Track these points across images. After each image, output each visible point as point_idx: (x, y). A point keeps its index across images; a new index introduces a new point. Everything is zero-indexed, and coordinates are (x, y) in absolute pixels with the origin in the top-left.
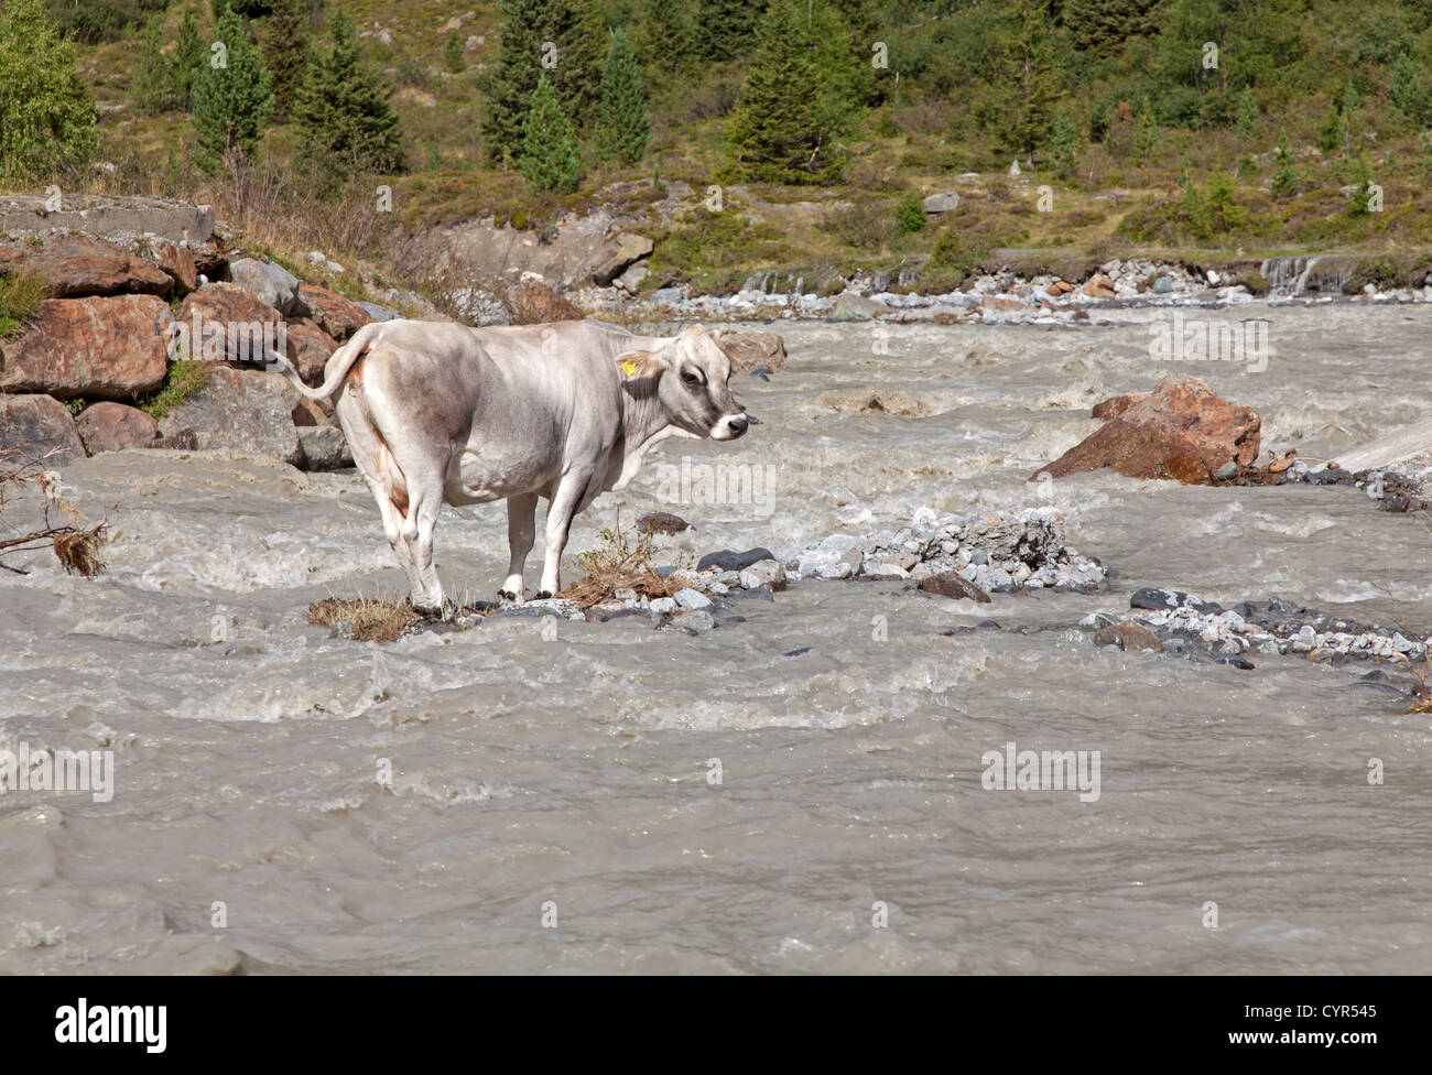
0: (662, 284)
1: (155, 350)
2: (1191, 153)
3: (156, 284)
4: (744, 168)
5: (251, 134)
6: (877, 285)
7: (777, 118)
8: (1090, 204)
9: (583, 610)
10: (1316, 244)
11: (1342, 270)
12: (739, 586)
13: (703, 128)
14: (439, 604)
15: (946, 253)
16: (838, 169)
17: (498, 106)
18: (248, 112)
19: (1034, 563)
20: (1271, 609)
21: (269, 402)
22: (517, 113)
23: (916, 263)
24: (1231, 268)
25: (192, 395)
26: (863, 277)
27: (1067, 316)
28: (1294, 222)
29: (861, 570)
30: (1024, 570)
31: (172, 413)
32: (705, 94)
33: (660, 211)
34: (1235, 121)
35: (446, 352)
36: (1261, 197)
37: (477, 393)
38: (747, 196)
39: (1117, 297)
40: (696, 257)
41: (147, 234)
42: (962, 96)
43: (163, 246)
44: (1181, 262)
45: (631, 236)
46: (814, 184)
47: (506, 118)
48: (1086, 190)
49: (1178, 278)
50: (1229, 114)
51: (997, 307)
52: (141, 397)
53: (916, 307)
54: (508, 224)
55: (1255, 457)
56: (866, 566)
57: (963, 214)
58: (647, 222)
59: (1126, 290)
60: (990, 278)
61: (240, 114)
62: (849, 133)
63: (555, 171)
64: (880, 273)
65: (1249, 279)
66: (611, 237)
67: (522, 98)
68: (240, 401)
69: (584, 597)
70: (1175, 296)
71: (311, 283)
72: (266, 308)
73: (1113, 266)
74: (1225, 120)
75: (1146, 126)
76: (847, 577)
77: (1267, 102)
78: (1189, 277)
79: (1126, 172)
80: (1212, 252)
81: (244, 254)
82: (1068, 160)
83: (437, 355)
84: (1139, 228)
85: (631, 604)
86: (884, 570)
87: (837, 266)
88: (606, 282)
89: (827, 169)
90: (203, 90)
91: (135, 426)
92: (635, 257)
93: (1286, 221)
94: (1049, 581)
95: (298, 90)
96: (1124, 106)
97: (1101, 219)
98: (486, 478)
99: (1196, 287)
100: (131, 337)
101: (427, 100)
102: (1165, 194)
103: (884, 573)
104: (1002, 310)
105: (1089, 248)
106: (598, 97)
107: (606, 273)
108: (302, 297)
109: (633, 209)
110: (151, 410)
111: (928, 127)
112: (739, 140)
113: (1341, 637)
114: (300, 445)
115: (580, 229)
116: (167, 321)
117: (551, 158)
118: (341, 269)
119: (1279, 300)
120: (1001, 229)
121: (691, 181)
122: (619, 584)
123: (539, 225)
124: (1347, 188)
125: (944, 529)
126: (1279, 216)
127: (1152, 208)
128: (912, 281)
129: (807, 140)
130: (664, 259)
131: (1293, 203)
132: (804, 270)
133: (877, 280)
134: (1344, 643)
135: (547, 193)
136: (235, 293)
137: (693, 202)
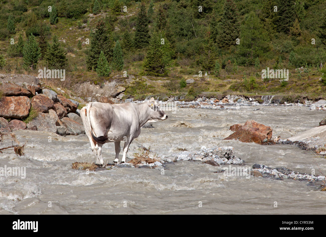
0: (127, 98)
1: (26, 108)
2: (244, 72)
3: (26, 94)
4: (146, 73)
5: (36, 62)
6: (176, 99)
7: (154, 61)
8: (223, 82)
9: (134, 165)
10: (274, 93)
11: (279, 98)
12: (167, 161)
13: (135, 63)
14: (102, 163)
15: (191, 92)
16: (167, 73)
17: (90, 57)
18: (35, 57)
19: (228, 158)
20: (282, 169)
21: (51, 120)
22: (94, 59)
23: (184, 94)
24: (255, 97)
25: (34, 119)
26: (173, 97)
27: (219, 107)
28: (269, 87)
29: (192, 159)
30: (226, 160)
31: (30, 122)
32: (136, 56)
33: (127, 81)
34: (254, 65)
36: (261, 82)
38: (146, 79)
39: (229, 103)
40: (135, 92)
41: (25, 83)
42: (193, 58)
43: (28, 85)
44: (244, 96)
45: (121, 87)
46: (161, 76)
47: (92, 60)
48: (222, 79)
49: (243, 99)
50: (253, 63)
51: (204, 105)
52: (23, 119)
53: (184, 104)
54: (93, 84)
55: (271, 137)
56: (193, 158)
57: (195, 84)
58: (124, 84)
59: (231, 102)
60: (201, 98)
61: (34, 58)
62: (169, 65)
63: (104, 72)
64: (176, 96)
65: (259, 100)
66: (116, 87)
67: (96, 56)
68: (44, 120)
69: (134, 163)
70: (242, 103)
71: (59, 94)
72: (50, 100)
73: (228, 96)
74: (252, 65)
75: (235, 65)
76: (189, 160)
77: (262, 61)
78: (245, 99)
79: (231, 76)
80: (250, 94)
81: (45, 88)
82: (218, 72)
84: (234, 88)
85: (145, 164)
86: (197, 159)
87: (167, 95)
88: (115, 97)
89: (164, 73)
90: (26, 52)
91: (22, 125)
92: (121, 91)
93: (267, 87)
94: (232, 163)
95: (45, 53)
96: (229, 61)
97: (225, 86)
98: (113, 137)
99: (247, 101)
100: (21, 105)
101: (73, 56)
102: (240, 81)
103: (197, 160)
104: (205, 105)
105: (223, 92)
106: (112, 56)
107: (115, 95)
108: (58, 98)
109: (121, 81)
110: (25, 121)
111: (185, 64)
112: (145, 66)
114: (57, 130)
115: (109, 85)
116: (29, 102)
117: (103, 69)
118: (64, 92)
119: (266, 105)
120: (203, 87)
121: (134, 75)
122: (142, 160)
123: (100, 84)
124: (281, 80)
125: (209, 150)
126: (265, 86)
127: (237, 83)
128: (183, 98)
129: (160, 66)
130: (128, 92)
131: (269, 83)
132: (159, 95)
133: (175, 98)
134: (301, 176)
135: (102, 77)
136: (44, 96)
137: (135, 79)
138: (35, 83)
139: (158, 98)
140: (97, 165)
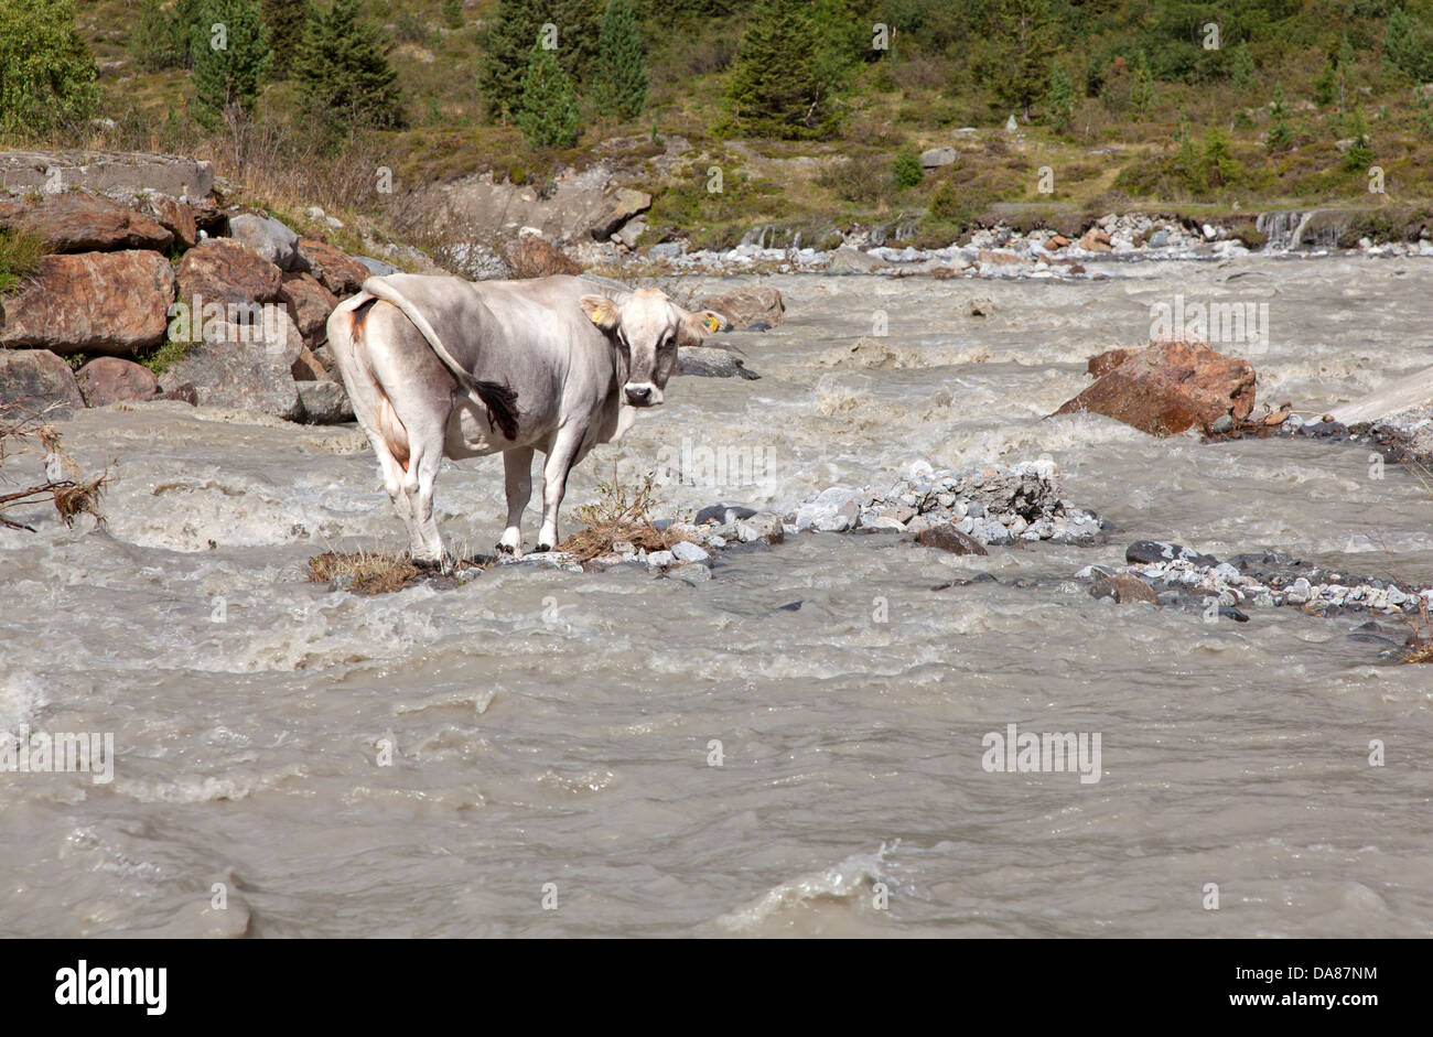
0: (660, 238)
1: (155, 305)
2: (1187, 107)
3: (155, 240)
4: (742, 123)
5: (251, 90)
6: (874, 240)
7: (774, 73)
8: (1086, 158)
9: (581, 563)
10: (1312, 198)
11: (1337, 223)
12: (737, 539)
13: (701, 83)
14: (438, 557)
15: (943, 207)
16: (835, 123)
17: (497, 62)
18: (247, 68)
19: (1030, 516)
20: (1266, 561)
21: (268, 357)
22: (515, 68)
23: (914, 218)
24: (1227, 223)
26: (861, 232)
27: (1064, 270)
28: (1290, 176)
29: (858, 523)
30: (1020, 523)
31: (172, 368)
32: (703, 49)
33: (658, 166)
34: (1230, 76)
35: (448, 305)
36: (1257, 150)
37: (477, 347)
38: (744, 151)
39: (1114, 251)
40: (693, 212)
41: (146, 190)
42: (959, 51)
43: (162, 202)
44: (1178, 216)
45: (629, 191)
46: (811, 138)
47: (505, 74)
48: (1083, 144)
49: (1175, 232)
50: (1224, 68)
51: (994, 262)
52: (141, 352)
53: (913, 261)
54: (507, 180)
55: (1251, 410)
56: (864, 519)
57: (960, 168)
58: (644, 177)
59: (1123, 244)
60: (986, 232)
61: (239, 70)
62: (846, 88)
63: (554, 126)
64: (877, 228)
65: (1246, 232)
66: (609, 192)
67: (520, 54)
68: (239, 354)
69: (582, 550)
70: (1171, 250)
71: (310, 238)
72: (266, 263)
73: (1109, 221)
74: (1221, 74)
75: (1142, 81)
76: (844, 530)
77: (1263, 57)
78: (1185, 231)
79: (1122, 127)
80: (1208, 206)
81: (243, 209)
82: (1064, 115)
83: (439, 309)
84: (1135, 182)
85: (629, 556)
86: (881, 523)
87: (835, 220)
88: (604, 236)
89: (825, 124)
90: (203, 46)
91: (135, 381)
92: (633, 212)
93: (1281, 175)
94: (1045, 534)
95: (297, 46)
96: (1120, 60)
97: (1097, 173)
99: (1192, 241)
100: (131, 292)
101: (425, 56)
102: (1161, 149)
103: (881, 526)
104: (999, 264)
105: (1085, 202)
106: (596, 53)
107: (604, 228)
108: (301, 252)
109: (630, 164)
110: (151, 365)
111: (925, 82)
112: (737, 96)
113: (1335, 589)
114: (299, 400)
115: (579, 184)
116: (166, 277)
117: (549, 113)
118: (340, 224)
119: (1275, 253)
120: (998, 184)
121: (689, 136)
122: (617, 537)
123: (538, 180)
124: (1341, 142)
125: (940, 481)
126: (1274, 171)
127: (1148, 162)
128: (910, 235)
129: (804, 95)
130: (663, 214)
131: (1289, 157)
132: (801, 224)
133: (874, 234)
134: (1339, 595)
135: (547, 150)
136: (235, 248)
137: (691, 157)
138: (192, 191)
139: (798, 235)
140: (416, 564)
